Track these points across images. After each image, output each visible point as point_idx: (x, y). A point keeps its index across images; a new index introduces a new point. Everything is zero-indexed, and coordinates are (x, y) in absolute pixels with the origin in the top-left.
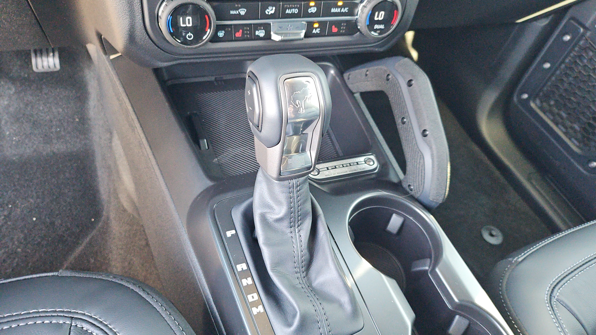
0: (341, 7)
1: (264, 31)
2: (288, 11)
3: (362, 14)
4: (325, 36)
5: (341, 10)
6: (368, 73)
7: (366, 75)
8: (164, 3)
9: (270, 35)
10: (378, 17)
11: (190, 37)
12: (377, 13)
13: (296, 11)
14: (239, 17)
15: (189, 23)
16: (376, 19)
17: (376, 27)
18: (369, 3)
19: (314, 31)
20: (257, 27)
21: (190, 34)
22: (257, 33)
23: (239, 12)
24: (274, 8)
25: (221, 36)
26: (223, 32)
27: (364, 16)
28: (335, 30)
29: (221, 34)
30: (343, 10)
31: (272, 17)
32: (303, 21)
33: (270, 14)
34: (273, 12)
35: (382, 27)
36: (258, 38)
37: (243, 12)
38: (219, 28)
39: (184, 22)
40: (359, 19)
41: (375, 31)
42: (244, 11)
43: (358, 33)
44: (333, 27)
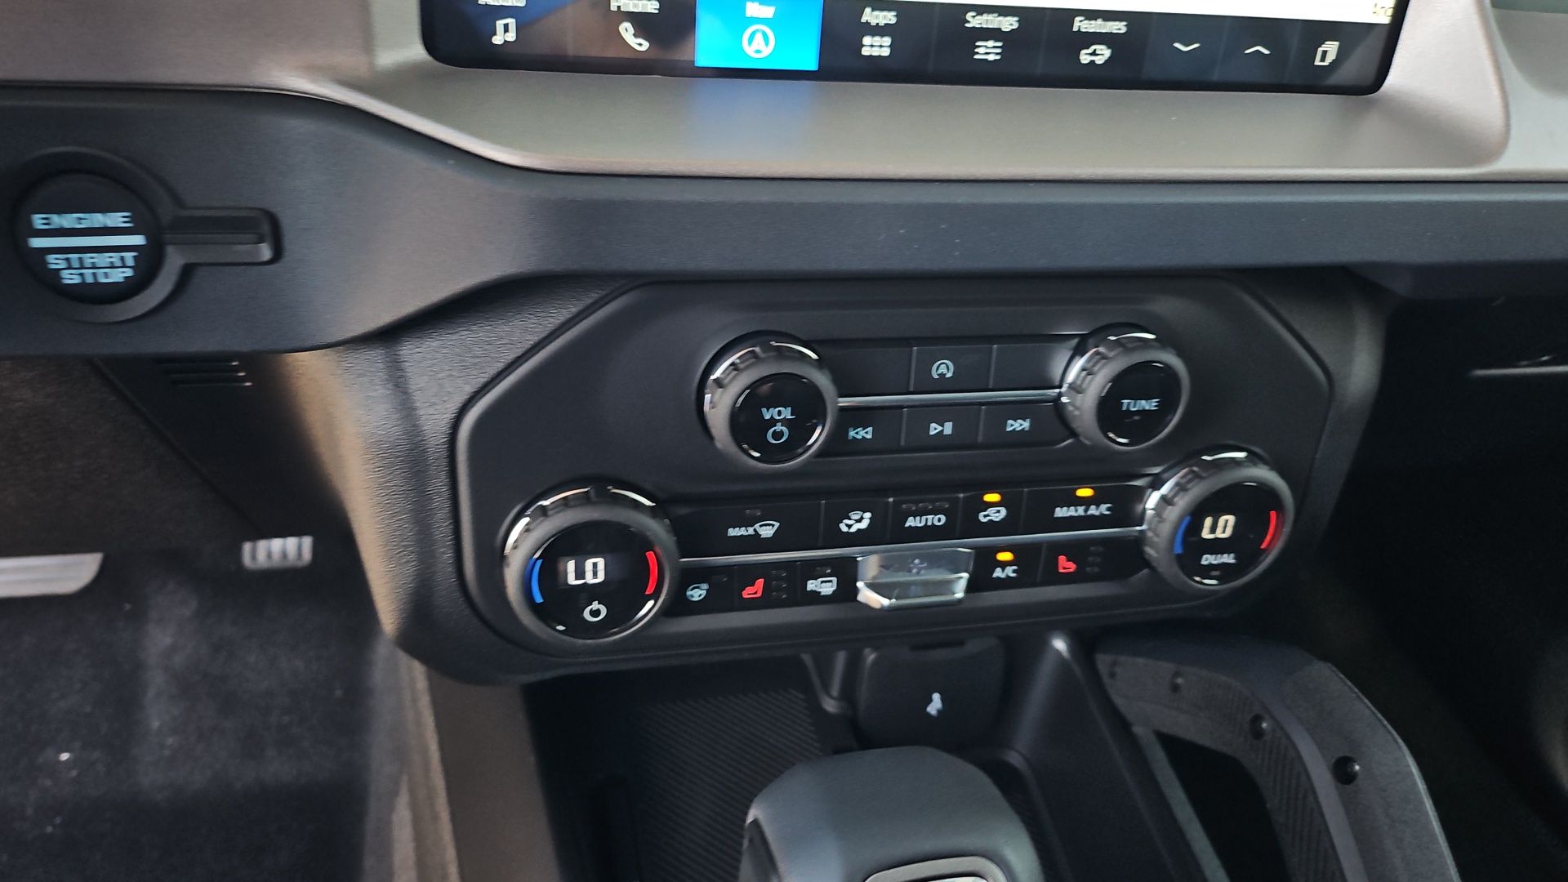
0: (1086, 502)
1: (834, 579)
2: (911, 522)
3: (1160, 522)
4: (1034, 585)
5: (1086, 511)
6: (1180, 681)
7: (1175, 688)
8: (525, 521)
9: (856, 591)
10: (1213, 530)
11: (595, 613)
12: (1208, 521)
13: (939, 520)
14: (755, 544)
15: (595, 574)
16: (1206, 534)
17: (1208, 559)
18: (1182, 494)
19: (998, 573)
20: (814, 569)
21: (595, 605)
22: (812, 585)
23: (755, 530)
24: (868, 515)
25: (696, 599)
26: (705, 586)
27: (1166, 529)
28: (1066, 565)
29: (697, 594)
30: (1093, 511)
31: (859, 539)
32: (963, 547)
33: (853, 530)
34: (864, 525)
35: (1228, 559)
36: (816, 598)
37: (767, 531)
38: (690, 577)
39: (580, 574)
40: (1150, 534)
41: (1207, 571)
42: (773, 526)
43: (1146, 571)
44: (1062, 559)
